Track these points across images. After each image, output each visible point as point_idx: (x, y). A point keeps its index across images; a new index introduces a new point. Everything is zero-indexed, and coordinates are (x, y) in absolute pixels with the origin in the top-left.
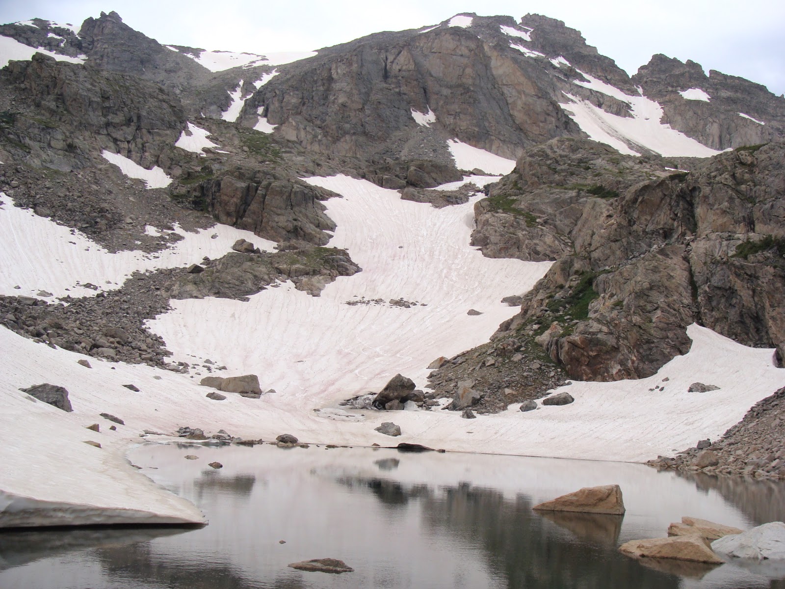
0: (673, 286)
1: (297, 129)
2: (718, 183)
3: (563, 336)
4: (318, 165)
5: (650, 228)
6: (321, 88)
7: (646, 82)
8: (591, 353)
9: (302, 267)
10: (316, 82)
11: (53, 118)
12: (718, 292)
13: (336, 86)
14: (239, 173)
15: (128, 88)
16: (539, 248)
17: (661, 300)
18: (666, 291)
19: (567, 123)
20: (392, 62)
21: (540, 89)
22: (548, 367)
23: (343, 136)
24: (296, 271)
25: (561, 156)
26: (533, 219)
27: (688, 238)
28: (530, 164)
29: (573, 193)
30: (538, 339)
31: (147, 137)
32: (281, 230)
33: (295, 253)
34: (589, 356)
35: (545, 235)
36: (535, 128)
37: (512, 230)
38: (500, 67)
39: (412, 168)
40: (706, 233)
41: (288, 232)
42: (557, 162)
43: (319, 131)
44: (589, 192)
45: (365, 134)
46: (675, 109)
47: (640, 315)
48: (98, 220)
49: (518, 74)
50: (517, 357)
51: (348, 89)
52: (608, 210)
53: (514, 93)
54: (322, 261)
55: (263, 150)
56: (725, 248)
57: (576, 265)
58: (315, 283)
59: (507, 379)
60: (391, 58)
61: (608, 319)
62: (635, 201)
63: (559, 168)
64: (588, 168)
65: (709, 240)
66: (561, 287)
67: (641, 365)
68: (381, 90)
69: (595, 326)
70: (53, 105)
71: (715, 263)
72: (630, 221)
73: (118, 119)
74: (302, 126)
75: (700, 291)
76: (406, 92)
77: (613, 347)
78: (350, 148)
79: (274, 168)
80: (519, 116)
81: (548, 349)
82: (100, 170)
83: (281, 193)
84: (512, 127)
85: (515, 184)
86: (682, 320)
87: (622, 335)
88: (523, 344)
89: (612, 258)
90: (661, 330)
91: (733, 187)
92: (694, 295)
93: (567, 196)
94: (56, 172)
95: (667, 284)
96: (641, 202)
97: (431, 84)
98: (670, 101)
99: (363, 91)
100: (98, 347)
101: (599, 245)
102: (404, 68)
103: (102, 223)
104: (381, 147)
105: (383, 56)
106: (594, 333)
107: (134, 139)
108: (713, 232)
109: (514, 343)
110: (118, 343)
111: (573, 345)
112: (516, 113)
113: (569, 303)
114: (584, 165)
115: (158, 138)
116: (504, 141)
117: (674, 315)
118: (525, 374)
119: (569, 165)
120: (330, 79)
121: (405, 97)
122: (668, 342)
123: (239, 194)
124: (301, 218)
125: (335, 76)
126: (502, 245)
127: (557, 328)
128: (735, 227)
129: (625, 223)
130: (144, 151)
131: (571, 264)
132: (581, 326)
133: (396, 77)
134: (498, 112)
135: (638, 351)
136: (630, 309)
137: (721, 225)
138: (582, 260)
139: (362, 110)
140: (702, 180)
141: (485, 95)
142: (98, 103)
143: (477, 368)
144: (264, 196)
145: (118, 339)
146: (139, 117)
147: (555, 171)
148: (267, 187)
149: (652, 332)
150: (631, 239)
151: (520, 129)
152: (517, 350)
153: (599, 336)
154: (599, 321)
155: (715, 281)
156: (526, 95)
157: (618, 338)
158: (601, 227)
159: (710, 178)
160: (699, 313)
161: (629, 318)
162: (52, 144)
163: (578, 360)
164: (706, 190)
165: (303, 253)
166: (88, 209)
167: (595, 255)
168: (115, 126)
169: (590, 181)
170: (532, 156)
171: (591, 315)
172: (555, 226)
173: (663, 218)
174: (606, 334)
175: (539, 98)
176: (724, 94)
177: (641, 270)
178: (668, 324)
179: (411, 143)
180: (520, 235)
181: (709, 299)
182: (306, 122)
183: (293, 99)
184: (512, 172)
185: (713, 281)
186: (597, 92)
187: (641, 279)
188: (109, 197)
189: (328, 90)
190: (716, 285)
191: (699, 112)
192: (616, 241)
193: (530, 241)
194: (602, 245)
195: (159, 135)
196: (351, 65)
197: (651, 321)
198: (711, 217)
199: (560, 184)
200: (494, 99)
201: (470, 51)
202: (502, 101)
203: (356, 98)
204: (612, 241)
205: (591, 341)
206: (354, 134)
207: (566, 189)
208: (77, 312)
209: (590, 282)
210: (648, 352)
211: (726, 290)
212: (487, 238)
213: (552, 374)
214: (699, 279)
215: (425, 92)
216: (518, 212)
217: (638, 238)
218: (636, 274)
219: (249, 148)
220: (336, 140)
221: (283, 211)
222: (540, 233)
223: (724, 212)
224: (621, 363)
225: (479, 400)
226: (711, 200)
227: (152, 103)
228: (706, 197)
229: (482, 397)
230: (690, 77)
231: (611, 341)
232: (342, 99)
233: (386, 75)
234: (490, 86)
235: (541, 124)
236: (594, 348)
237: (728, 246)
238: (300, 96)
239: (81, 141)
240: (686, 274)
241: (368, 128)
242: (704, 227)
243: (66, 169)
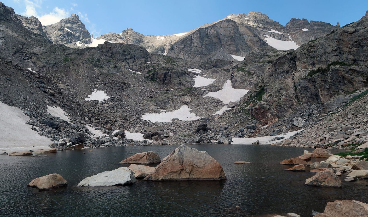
0: (288, 88)
1: (184, 55)
2: (302, 53)
3: (253, 106)
4: (187, 64)
5: (282, 71)
6: (189, 42)
7: (289, 27)
8: (262, 111)
9: (181, 94)
10: (188, 41)
11: (111, 59)
12: (303, 88)
13: (194, 41)
14: (163, 69)
15: (131, 48)
16: (252, 81)
17: (284, 93)
18: (285, 89)
19: (264, 43)
20: (209, 32)
21: (254, 34)
22: (249, 116)
23: (197, 55)
24: (180, 95)
25: (258, 53)
26: (250, 73)
27: (294, 72)
28: (249, 57)
29: (262, 64)
30: (246, 108)
31: (137, 61)
32: (176, 84)
33: (180, 90)
34: (261, 112)
35: (254, 77)
36: (254, 46)
37: (244, 77)
38: (242, 30)
39: (214, 62)
40: (299, 70)
41: (178, 84)
42: (257, 55)
43: (189, 55)
44: (267, 63)
45: (203, 54)
46: (299, 35)
47: (277, 98)
48: (123, 86)
49: (248, 30)
50: (239, 114)
51: (197, 41)
52: (269, 67)
53: (247, 37)
54: (187, 92)
55: (171, 62)
56: (305, 74)
57: (259, 85)
58: (185, 98)
59: (236, 121)
60: (209, 31)
61: (267, 100)
62: (276, 62)
63: (258, 57)
64: (267, 55)
65: (300, 72)
66: (255, 92)
67: (278, 114)
68: (207, 41)
69: (263, 103)
70: (110, 55)
71: (302, 79)
72: (275, 69)
73: (128, 57)
74: (185, 54)
75: (297, 88)
76: (214, 40)
77: (268, 108)
78: (199, 59)
79: (174, 66)
80: (249, 43)
81: (249, 111)
82: (124, 72)
83: (175, 73)
84: (247, 47)
85: (245, 63)
86: (291, 98)
87: (271, 105)
88: (241, 110)
89: (270, 81)
90: (284, 102)
91: (307, 54)
92: (296, 90)
93: (260, 65)
94: (112, 74)
95: (286, 87)
96: (278, 63)
97: (221, 37)
98: (297, 32)
99: (201, 41)
100: (116, 121)
101: (266, 78)
102: (213, 33)
103: (124, 87)
104: (208, 57)
105: (207, 31)
106: (262, 105)
107: (134, 62)
108: (302, 69)
109: (238, 110)
110: (124, 120)
111: (256, 109)
112: (247, 43)
113: (256, 97)
114: (266, 55)
115: (140, 61)
116: (244, 51)
117: (289, 97)
118: (241, 119)
119: (261, 55)
120: (192, 39)
121: (214, 42)
122: (287, 106)
123: (163, 75)
124: (182, 80)
125: (193, 38)
126: (241, 82)
127: (252, 104)
128: (309, 67)
129: (274, 70)
130: (137, 65)
131: (258, 85)
132: (259, 103)
133: (211, 36)
134: (242, 43)
135: (276, 109)
136: (274, 96)
137: (304, 67)
138: (261, 83)
139: (202, 47)
140: (297, 53)
141: (237, 38)
142: (122, 53)
143: (228, 119)
144: (170, 75)
145: (123, 119)
146: (134, 56)
147: (257, 58)
148: (171, 72)
149: (281, 103)
150: (276, 75)
151: (249, 47)
152: (240, 112)
153: (264, 105)
154: (264, 101)
155: (302, 85)
156: (250, 37)
157: (270, 106)
158: (267, 72)
159: (300, 52)
160: (297, 95)
161: (273, 99)
162: (110, 66)
163: (258, 113)
164: (299, 56)
165: (182, 90)
166: (121, 83)
167: (265, 81)
168: (128, 59)
169: (267, 59)
170: (249, 54)
171: (263, 99)
172: (257, 74)
173: (286, 67)
174: (266, 105)
175: (254, 37)
176: (315, 27)
177: (277, 84)
178: (286, 100)
179: (216, 55)
180: (246, 78)
181: (300, 91)
182: (186, 53)
183: (182, 47)
184: (244, 60)
185: (301, 85)
186: (273, 33)
187: (277, 87)
188: (127, 79)
189: (191, 42)
190: (302, 86)
191: (307, 35)
192: (271, 76)
193: (249, 80)
194: (267, 78)
195: (140, 60)
196: (197, 34)
197: (281, 99)
198: (301, 64)
199: (258, 62)
200: (241, 39)
201: (232, 25)
202: (244, 40)
203: (199, 44)
204: (270, 76)
205: (261, 108)
206: (200, 54)
207: (260, 63)
208: (114, 112)
209: (263, 89)
210: (280, 109)
211: (306, 87)
212: (236, 80)
213: (250, 118)
214: (297, 85)
215: (220, 40)
216: (245, 71)
217: (278, 74)
218: (276, 85)
219: (167, 61)
220: (195, 57)
221: (176, 78)
222: (252, 77)
223: (305, 62)
224: (271, 113)
225: (227, 128)
226: (300, 59)
227: (138, 52)
228: (299, 58)
229: (228, 127)
230: (304, 24)
231: (268, 107)
232: (195, 45)
233: (208, 37)
234: (239, 35)
235: (256, 45)
236: (262, 109)
237: (306, 73)
238: (184, 45)
239: (119, 64)
240: (293, 84)
241: (204, 52)
242: (299, 68)
243: (115, 73)
